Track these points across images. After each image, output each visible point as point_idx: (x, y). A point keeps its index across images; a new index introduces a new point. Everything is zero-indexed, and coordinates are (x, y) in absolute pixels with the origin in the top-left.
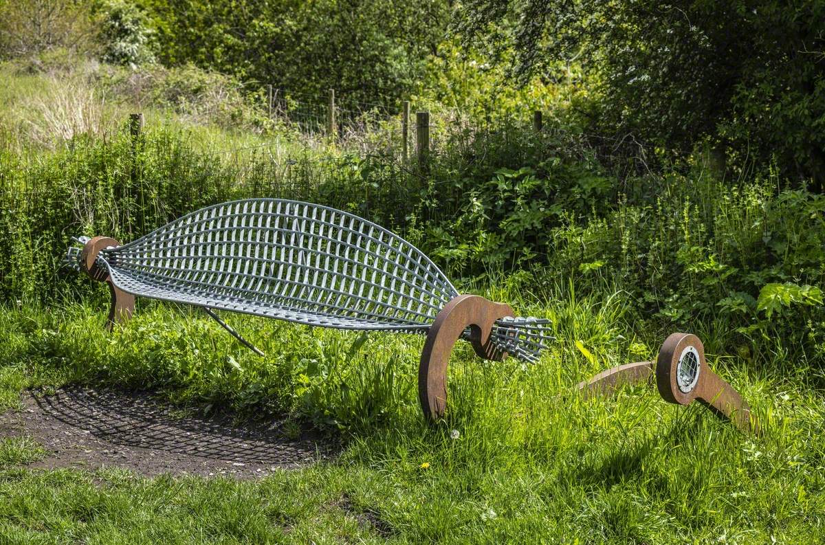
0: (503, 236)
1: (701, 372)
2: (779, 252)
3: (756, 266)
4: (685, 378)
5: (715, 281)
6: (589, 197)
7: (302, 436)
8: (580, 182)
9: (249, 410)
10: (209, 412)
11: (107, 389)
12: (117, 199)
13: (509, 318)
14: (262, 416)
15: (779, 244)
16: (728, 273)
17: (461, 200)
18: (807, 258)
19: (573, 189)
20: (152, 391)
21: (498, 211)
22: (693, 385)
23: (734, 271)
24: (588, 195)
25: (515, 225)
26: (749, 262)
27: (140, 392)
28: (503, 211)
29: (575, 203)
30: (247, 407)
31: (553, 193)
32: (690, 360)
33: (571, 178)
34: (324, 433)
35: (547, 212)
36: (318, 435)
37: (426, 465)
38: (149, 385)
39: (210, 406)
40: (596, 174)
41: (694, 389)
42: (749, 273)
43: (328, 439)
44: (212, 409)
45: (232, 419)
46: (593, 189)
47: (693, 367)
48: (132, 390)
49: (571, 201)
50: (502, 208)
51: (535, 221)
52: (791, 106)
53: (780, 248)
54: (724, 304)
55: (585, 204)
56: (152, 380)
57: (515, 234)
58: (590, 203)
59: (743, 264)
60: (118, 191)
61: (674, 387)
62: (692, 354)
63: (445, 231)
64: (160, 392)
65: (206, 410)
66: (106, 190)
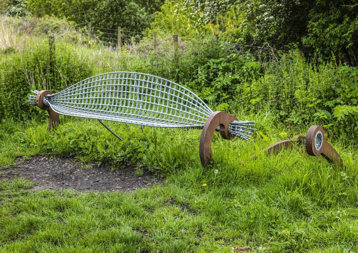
0: (214, 88)
1: (323, 142)
2: (338, 92)
3: (329, 98)
4: (317, 145)
5: (312, 105)
6: (251, 70)
7: (144, 175)
8: (245, 64)
9: (118, 164)
10: (100, 166)
11: (52, 157)
12: (44, 75)
13: (236, 121)
14: (124, 167)
15: (338, 89)
16: (318, 102)
17: (193, 73)
18: (351, 95)
19: (243, 67)
20: (73, 157)
21: (211, 77)
22: (320, 148)
23: (319, 101)
24: (250, 69)
25: (219, 83)
26: (326, 97)
27: (67, 158)
28: (213, 77)
29: (244, 73)
30: (117, 163)
31: (234, 69)
32: (319, 137)
33: (241, 62)
34: (154, 173)
35: (233, 77)
36: (151, 174)
37: (205, 185)
38: (71, 155)
39: (100, 163)
40: (251, 61)
41: (321, 150)
42: (326, 102)
43: (156, 176)
44: (102, 164)
45: (111, 168)
46: (252, 67)
47: (320, 140)
48: (63, 157)
49: (242, 73)
50: (212, 76)
51: (227, 81)
52: (333, 29)
53: (338, 91)
54: (316, 115)
55: (249, 74)
56: (72, 152)
57: (219, 87)
58: (251, 73)
59: (323, 98)
60: (45, 71)
61: (313, 149)
62: (320, 134)
63: (188, 86)
64: (77, 157)
65: (99, 165)
66: (40, 70)
